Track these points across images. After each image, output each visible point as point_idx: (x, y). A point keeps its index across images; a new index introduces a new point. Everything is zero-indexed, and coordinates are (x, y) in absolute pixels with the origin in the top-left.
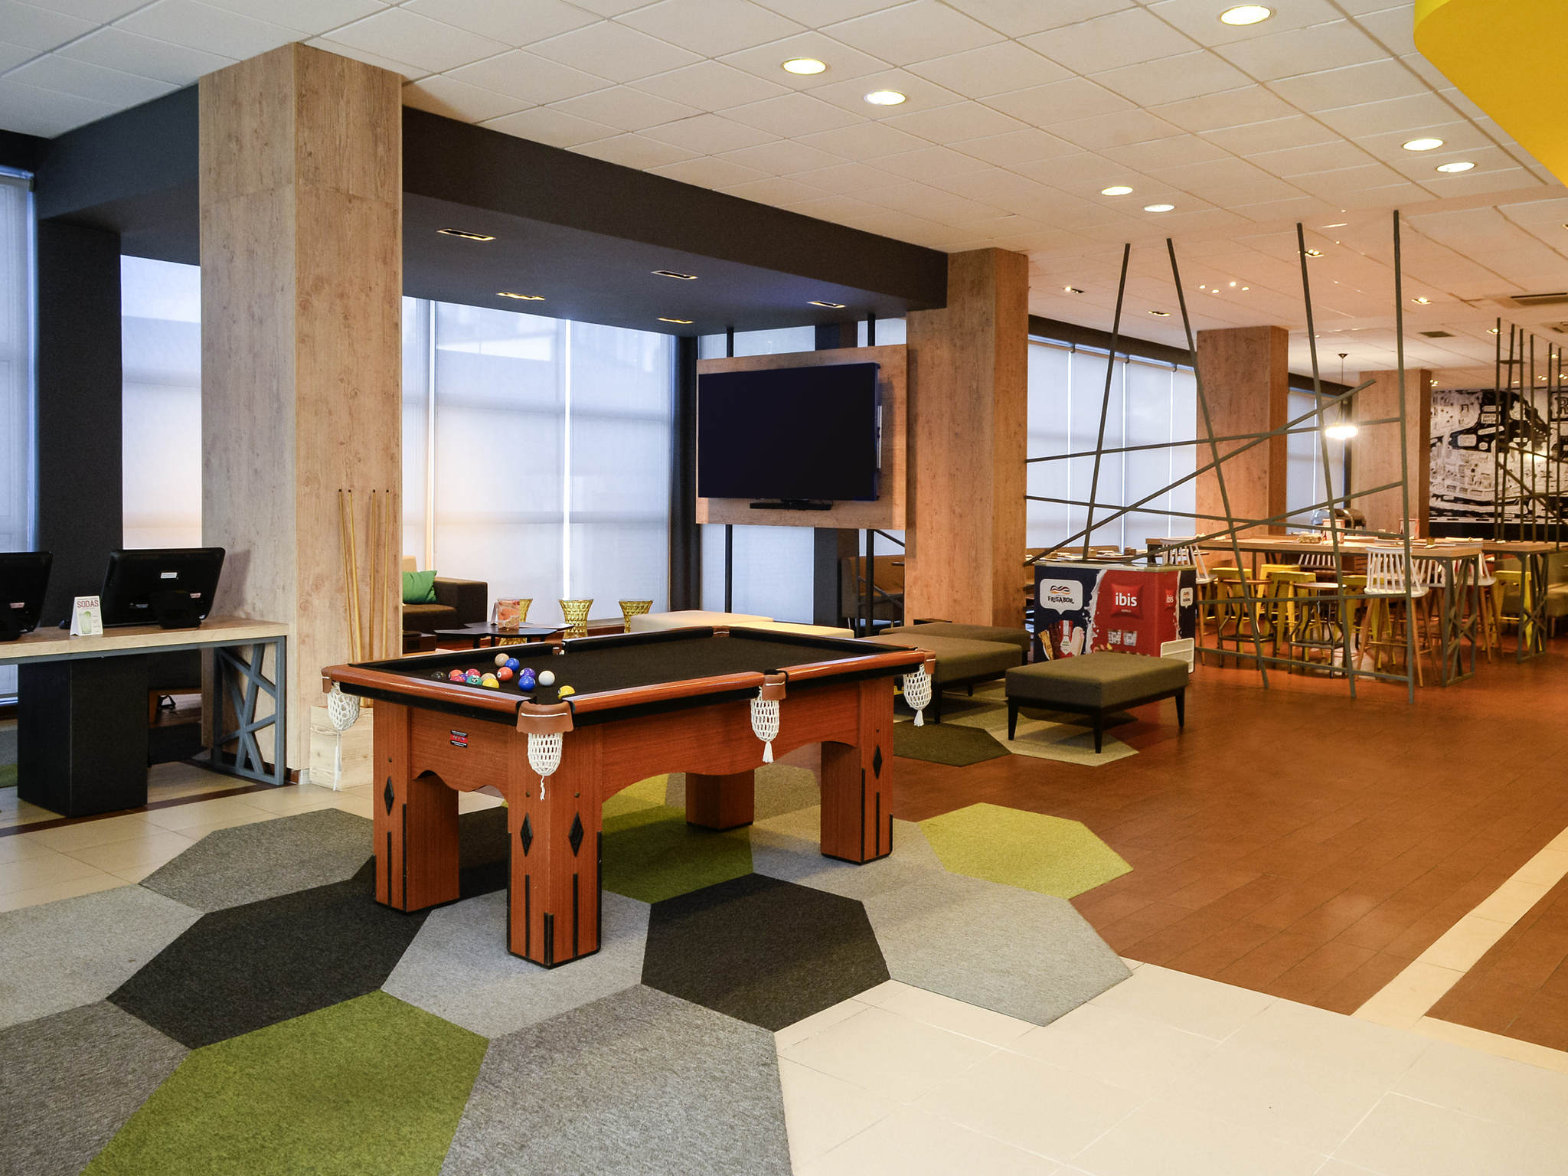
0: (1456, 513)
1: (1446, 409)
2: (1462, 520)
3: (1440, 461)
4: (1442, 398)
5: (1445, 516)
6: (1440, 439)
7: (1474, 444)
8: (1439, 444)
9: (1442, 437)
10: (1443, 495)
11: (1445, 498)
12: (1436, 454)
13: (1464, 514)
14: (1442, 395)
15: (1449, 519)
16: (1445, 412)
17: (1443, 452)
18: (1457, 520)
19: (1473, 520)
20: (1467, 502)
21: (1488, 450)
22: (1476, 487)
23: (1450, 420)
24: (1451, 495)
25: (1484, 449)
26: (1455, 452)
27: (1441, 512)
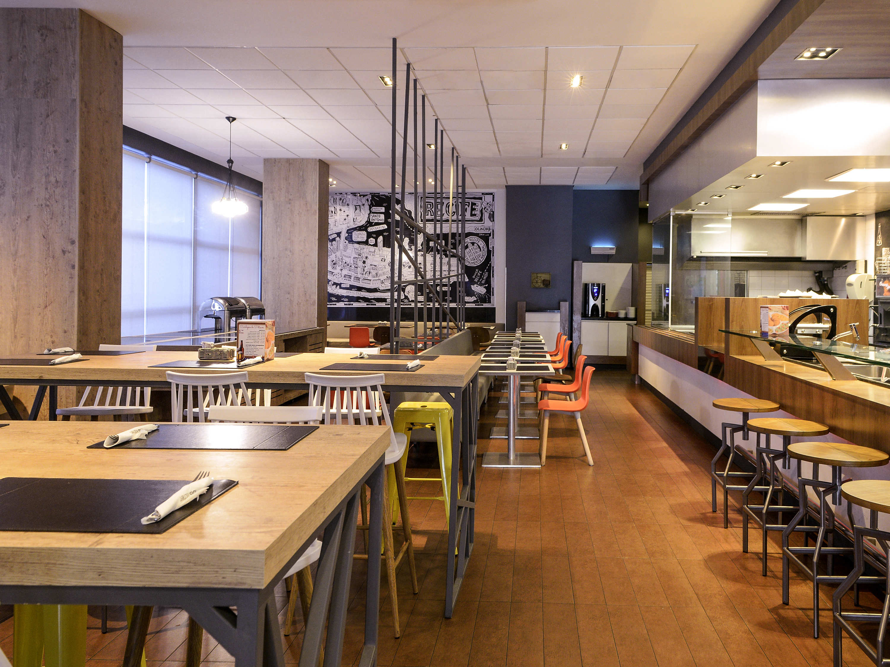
0: (352, 299)
1: (344, 208)
2: (356, 305)
3: (338, 254)
4: (341, 199)
5: (343, 301)
6: (339, 234)
7: (364, 239)
8: (338, 239)
9: (341, 232)
10: (341, 283)
11: (342, 286)
12: (336, 248)
13: (357, 299)
14: (340, 196)
15: (345, 304)
16: (342, 211)
17: (341, 246)
18: (352, 305)
19: (363, 305)
20: (360, 289)
21: (376, 245)
22: (366, 276)
23: (347, 218)
24: (347, 283)
25: (372, 244)
26: (350, 246)
27: (339, 298)
